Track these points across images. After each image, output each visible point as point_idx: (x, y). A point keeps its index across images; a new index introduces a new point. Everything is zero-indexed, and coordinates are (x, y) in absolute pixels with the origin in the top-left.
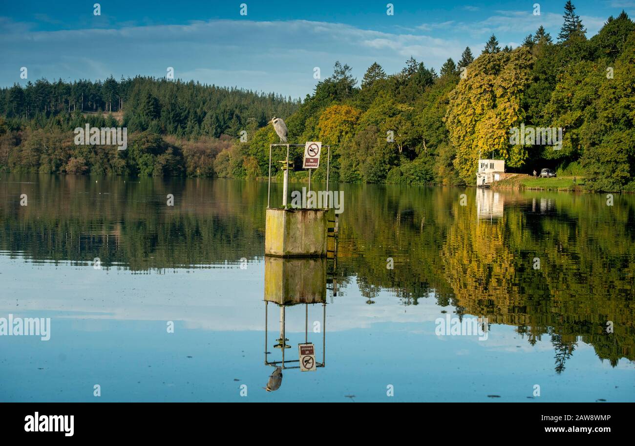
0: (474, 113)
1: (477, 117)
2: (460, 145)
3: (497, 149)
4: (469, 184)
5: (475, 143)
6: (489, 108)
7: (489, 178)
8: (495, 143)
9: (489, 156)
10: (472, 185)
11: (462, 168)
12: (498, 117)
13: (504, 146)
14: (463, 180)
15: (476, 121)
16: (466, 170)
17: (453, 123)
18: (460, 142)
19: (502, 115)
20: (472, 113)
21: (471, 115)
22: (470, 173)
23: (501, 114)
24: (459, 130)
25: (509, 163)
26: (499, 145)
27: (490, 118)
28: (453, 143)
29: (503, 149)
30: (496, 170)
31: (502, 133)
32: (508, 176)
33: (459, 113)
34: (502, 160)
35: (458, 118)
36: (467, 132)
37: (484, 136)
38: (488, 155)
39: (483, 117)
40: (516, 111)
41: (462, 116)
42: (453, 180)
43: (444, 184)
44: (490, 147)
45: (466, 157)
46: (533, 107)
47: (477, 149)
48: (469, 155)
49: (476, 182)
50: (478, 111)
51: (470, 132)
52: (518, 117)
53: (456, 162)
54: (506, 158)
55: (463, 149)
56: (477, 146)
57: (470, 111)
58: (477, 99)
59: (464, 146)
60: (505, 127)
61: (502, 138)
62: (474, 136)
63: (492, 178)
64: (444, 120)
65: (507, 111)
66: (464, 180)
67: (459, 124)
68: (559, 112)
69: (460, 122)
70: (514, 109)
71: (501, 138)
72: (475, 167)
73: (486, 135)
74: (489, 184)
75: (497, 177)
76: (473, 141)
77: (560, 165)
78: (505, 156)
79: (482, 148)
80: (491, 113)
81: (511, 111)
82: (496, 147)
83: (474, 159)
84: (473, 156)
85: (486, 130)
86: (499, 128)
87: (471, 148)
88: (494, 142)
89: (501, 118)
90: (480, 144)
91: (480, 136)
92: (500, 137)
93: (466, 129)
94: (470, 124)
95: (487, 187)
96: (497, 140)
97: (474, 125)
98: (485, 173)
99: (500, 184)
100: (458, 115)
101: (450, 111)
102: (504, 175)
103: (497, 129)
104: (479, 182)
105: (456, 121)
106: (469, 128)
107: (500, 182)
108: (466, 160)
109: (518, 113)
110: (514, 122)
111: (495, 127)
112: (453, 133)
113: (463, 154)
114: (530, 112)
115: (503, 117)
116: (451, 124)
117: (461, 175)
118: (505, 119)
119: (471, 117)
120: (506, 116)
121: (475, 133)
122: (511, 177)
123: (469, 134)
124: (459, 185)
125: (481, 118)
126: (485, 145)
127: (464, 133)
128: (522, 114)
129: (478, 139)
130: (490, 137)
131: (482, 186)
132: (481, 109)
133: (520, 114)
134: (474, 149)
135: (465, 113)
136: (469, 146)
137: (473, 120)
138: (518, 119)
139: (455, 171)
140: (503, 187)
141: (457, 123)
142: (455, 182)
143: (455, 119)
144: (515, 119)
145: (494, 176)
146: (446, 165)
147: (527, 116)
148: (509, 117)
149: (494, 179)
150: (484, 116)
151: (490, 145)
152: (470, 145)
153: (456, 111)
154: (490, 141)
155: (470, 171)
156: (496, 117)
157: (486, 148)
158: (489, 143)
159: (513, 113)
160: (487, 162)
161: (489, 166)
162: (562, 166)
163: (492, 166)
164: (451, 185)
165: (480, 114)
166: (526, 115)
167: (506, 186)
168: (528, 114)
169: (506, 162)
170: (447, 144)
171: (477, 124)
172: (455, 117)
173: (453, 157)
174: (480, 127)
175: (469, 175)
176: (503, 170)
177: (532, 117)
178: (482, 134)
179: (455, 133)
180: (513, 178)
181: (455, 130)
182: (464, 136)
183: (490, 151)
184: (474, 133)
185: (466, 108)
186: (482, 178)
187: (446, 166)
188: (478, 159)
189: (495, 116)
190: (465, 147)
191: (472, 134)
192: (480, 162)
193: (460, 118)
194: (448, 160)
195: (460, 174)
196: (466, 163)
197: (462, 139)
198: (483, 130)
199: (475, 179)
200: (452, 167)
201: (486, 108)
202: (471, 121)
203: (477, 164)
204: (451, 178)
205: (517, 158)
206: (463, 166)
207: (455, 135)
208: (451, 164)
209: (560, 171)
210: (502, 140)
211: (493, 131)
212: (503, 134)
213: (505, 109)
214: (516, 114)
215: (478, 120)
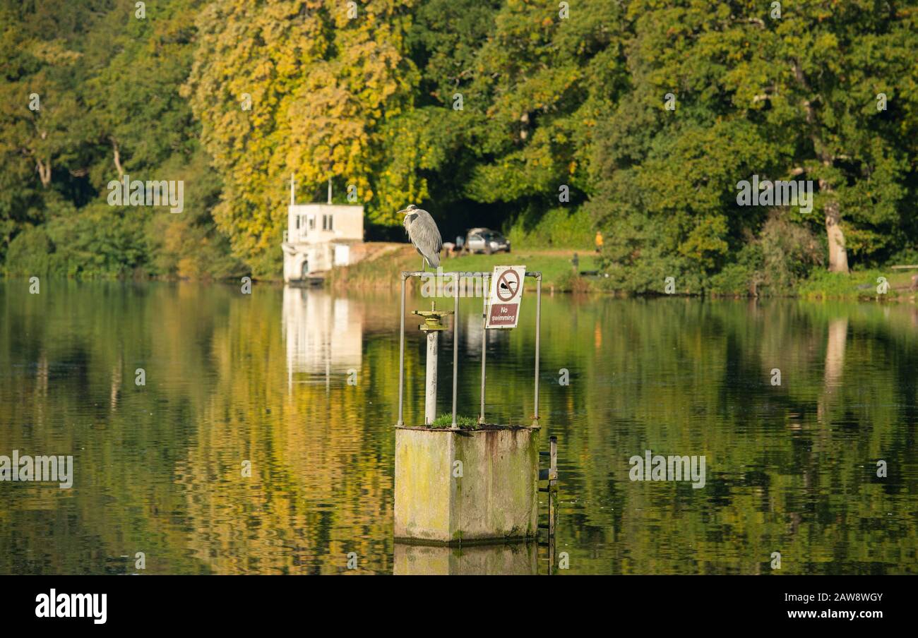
0: (274, 74)
1: (283, 84)
2: (233, 165)
3: (340, 175)
4: (260, 274)
5: (277, 158)
6: (315, 58)
7: (319, 257)
8: (335, 157)
9: (318, 194)
10: (269, 276)
11: (241, 231)
12: (343, 85)
13: (359, 166)
14: (240, 263)
15: (279, 95)
16: (253, 235)
17: (212, 100)
18: (235, 156)
19: (352, 79)
20: (267, 71)
21: (263, 78)
22: (262, 243)
23: (349, 75)
24: (231, 122)
25: (375, 214)
26: (346, 162)
27: (318, 87)
28: (213, 159)
29: (357, 174)
30: (338, 233)
31: (354, 131)
32: (372, 251)
33: (229, 72)
34: (355, 204)
35: (227, 86)
36: (252, 129)
37: (303, 139)
38: (314, 193)
39: (299, 86)
40: (394, 66)
41: (239, 81)
42: (211, 262)
43: (182, 274)
44: (321, 169)
45: (253, 199)
46: (441, 56)
47: (283, 175)
48: (261, 191)
49: (281, 272)
50: (286, 66)
51: (261, 126)
52: (398, 83)
53: (222, 212)
54: (367, 199)
55: (243, 175)
56: (282, 167)
57: (262, 68)
58: (283, 34)
59: (245, 166)
60: (363, 114)
61: (356, 143)
62: (274, 137)
63: (327, 257)
64: (184, 90)
65: (368, 66)
66: (247, 262)
67: (230, 103)
68: (514, 70)
69: (230, 97)
70: (387, 62)
71: (350, 144)
72: (277, 226)
73: (310, 135)
74: (320, 275)
75: (344, 256)
76: (272, 153)
77: (516, 217)
78: (364, 195)
79: (297, 172)
80: (322, 72)
81: (377, 67)
82: (339, 169)
83: (274, 204)
84: (273, 195)
85: (307, 122)
86: (344, 116)
87: (266, 172)
88: (332, 154)
89: (349, 85)
90: (292, 161)
91: (293, 138)
92: (350, 141)
93: (252, 118)
94: (261, 104)
95: (314, 284)
96: (340, 150)
97: (274, 109)
98: (306, 244)
99: (355, 276)
100: (226, 78)
101: (203, 66)
102: (364, 248)
103: (339, 118)
104: (292, 269)
105: (220, 94)
106: (260, 115)
107: (354, 270)
108: (252, 206)
109: (398, 72)
110: (389, 97)
111: (335, 112)
112: (213, 130)
113: (241, 188)
114: (432, 72)
115: (356, 85)
116: (205, 104)
117: (237, 250)
118: (362, 90)
119: (266, 83)
120: (364, 81)
121: (277, 129)
122: (381, 252)
123: (258, 134)
124: (231, 278)
125: (292, 88)
126: (306, 164)
127: (246, 131)
128: (410, 74)
129: (286, 146)
130: (322, 141)
131: (300, 280)
132: (292, 60)
133: (403, 75)
134: (275, 174)
135: (248, 73)
136: (260, 168)
137: (271, 92)
138: (398, 89)
139: (217, 240)
140: (362, 284)
141: (226, 101)
142: (220, 269)
143: (218, 88)
144: (390, 89)
145: (333, 252)
146: (190, 219)
147: (422, 82)
148: (372, 83)
149: (333, 260)
150: (301, 80)
151: (321, 163)
152: (262, 163)
153: (219, 66)
154: (322, 153)
155: (264, 236)
156: (338, 85)
157: (309, 171)
158: (317, 159)
159: (385, 74)
160: (314, 211)
161: (319, 223)
162: (521, 219)
163: (328, 223)
164: (204, 280)
165: (290, 77)
166: (419, 78)
167: (374, 279)
168: (426, 76)
169: (366, 211)
170: (188, 160)
171: (283, 104)
172: (217, 85)
173: (214, 198)
174: (290, 114)
175: (262, 251)
176: (359, 233)
177: (434, 85)
178: (297, 131)
179: (220, 130)
180: (388, 256)
181: (217, 122)
182: (246, 138)
183: (320, 179)
184: (273, 128)
185: (250, 58)
186: (299, 259)
187: (192, 225)
188: (286, 205)
189: (334, 81)
190: (250, 170)
191: (267, 134)
192: (294, 211)
193: (233, 86)
194: (196, 206)
195: (235, 247)
196: (251, 215)
197: (238, 145)
198: (299, 121)
199: (280, 259)
200: (208, 227)
201: (306, 58)
202: (266, 96)
203: (284, 217)
204: (204, 258)
205: (398, 199)
206: (243, 225)
207: (220, 135)
208: (206, 220)
209: (516, 234)
210: (355, 149)
211: (327, 125)
212: (359, 132)
213: (360, 62)
214: (392, 75)
215: (284, 94)
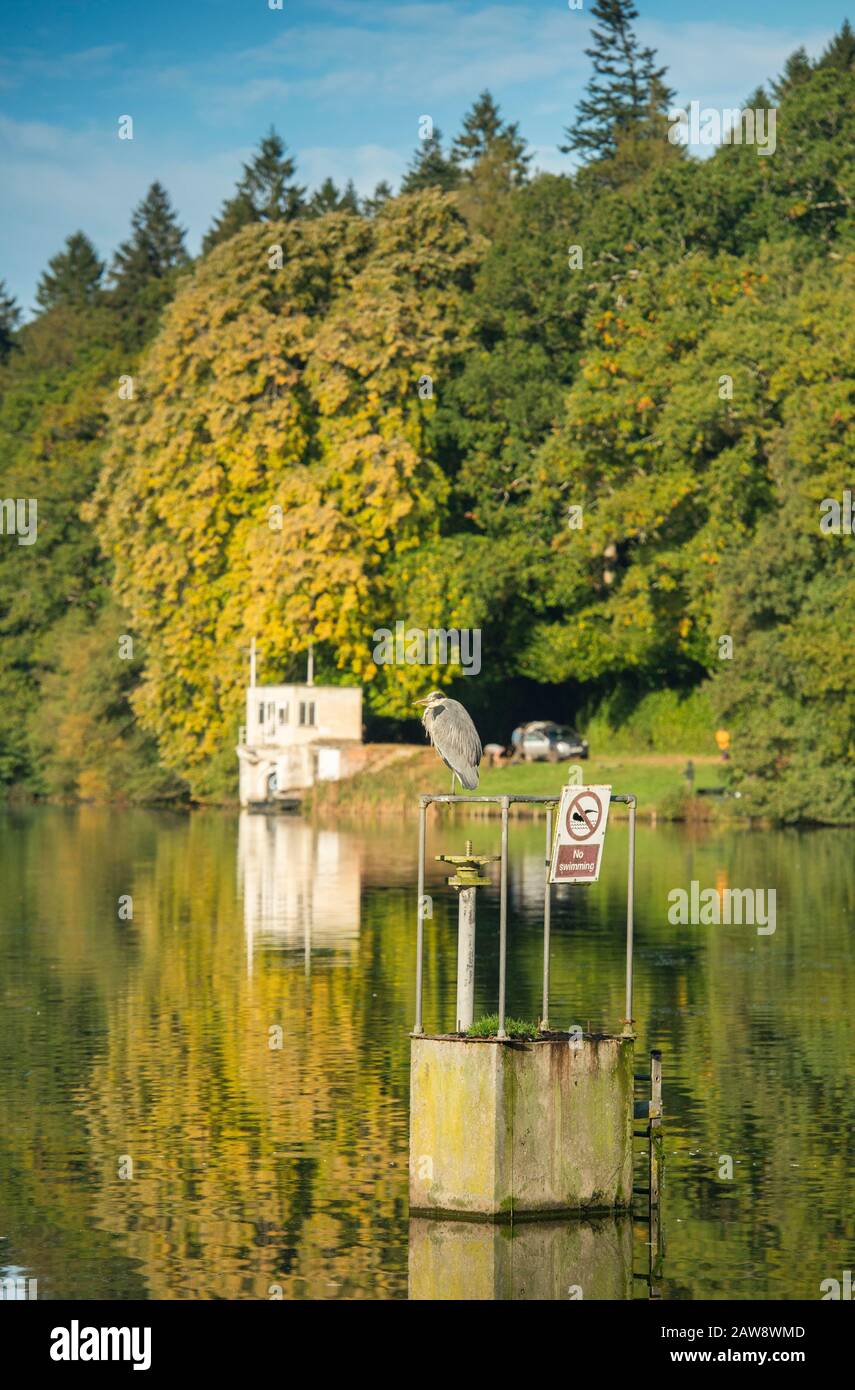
0: (224, 486)
1: (239, 501)
2: (163, 625)
3: (326, 641)
4: (204, 794)
5: (229, 615)
6: (288, 461)
7: (294, 767)
8: (319, 613)
9: (292, 670)
10: (218, 797)
11: (174, 727)
12: (331, 502)
13: (355, 626)
14: (172, 777)
15: (232, 519)
16: (192, 733)
17: (128, 526)
18: (165, 612)
19: (344, 493)
20: (215, 482)
21: (208, 492)
22: (207, 746)
23: (340, 486)
24: (159, 560)
25: (380, 700)
26: (335, 621)
27: (293, 505)
28: (131, 617)
29: (351, 638)
30: (323, 730)
31: (348, 572)
32: (375, 757)
33: (156, 482)
34: (350, 685)
35: (153, 505)
36: (191, 570)
37: (269, 585)
38: (285, 668)
39: (263, 503)
40: (408, 472)
41: (171, 496)
42: (128, 776)
43: (83, 794)
44: (296, 631)
45: (192, 677)
46: (480, 457)
47: (239, 642)
48: (205, 666)
49: (236, 789)
50: (243, 473)
51: (205, 566)
52: (415, 498)
53: (144, 698)
54: (368, 677)
55: (177, 641)
56: (237, 628)
57: (206, 476)
58: (238, 424)
59: (180, 628)
60: (360, 546)
61: (350, 591)
62: (223, 582)
63: (306, 767)
64: (88, 511)
65: (369, 474)
66: (184, 775)
67: (158, 531)
68: (594, 478)
69: (157, 521)
70: (399, 466)
71: (342, 592)
72: (230, 719)
73: (280, 579)
74: (296, 795)
75: (333, 766)
76: (221, 607)
77: (597, 704)
78: (363, 671)
79: (259, 635)
80: (300, 482)
81: (381, 474)
82: (324, 631)
83: (225, 686)
84: (222, 672)
85: (276, 559)
86: (333, 550)
87: (212, 636)
88: (313, 608)
89: (340, 502)
90: (253, 620)
91: (254, 584)
92: (341, 588)
93: (191, 554)
94: (205, 532)
95: (287, 808)
96: (326, 602)
97: (225, 540)
98: (274, 747)
99: (347, 796)
100: (151, 492)
101: (115, 475)
102: (363, 751)
103: (325, 552)
104: (252, 786)
105: (142, 517)
106: (203, 549)
107: (349, 786)
108: (190, 689)
109: (415, 481)
110: (401, 520)
111: (319, 544)
112: (131, 572)
113: (175, 662)
114: (467, 482)
115: (352, 502)
116: (119, 532)
117: (169, 757)
118: (361, 509)
119: (213, 500)
120: (363, 496)
121: (229, 570)
122: (390, 759)
123: (201, 577)
124: (159, 800)
125: (252, 507)
126: (274, 624)
127: (182, 573)
128: (433, 485)
129: (244, 596)
130: (298, 588)
131: (265, 803)
132: (252, 464)
133: (423, 487)
134: (226, 640)
135: (185, 484)
136: (203, 630)
137: (221, 514)
138: (415, 507)
139: (137, 741)
140: (360, 808)
141: (151, 528)
142: (142, 786)
143: (139, 508)
144: (402, 507)
145: (315, 760)
146: (96, 709)
147: (452, 497)
148: (375, 499)
149: (316, 772)
150: (266, 495)
151: (298, 622)
152: (206, 623)
153: (140, 473)
154: (298, 607)
155: (209, 735)
156: (322, 502)
157: (278, 634)
158: (291, 616)
159: (395, 485)
160: (287, 696)
161: (294, 715)
162: (605, 708)
163: (307, 715)
164: (118, 804)
165: (250, 490)
166: (448, 490)
167: (379, 801)
168: (458, 488)
169: (366, 695)
170: (92, 619)
171: (238, 531)
172: (138, 502)
173: (132, 676)
174: (250, 545)
175: (207, 758)
176: (354, 730)
177: (470, 502)
178: (260, 574)
179: (142, 572)
180: (400, 766)
181: (138, 560)
182: (181, 585)
183: (296, 647)
184: (223, 569)
185: (188, 462)
186: (264, 769)
187: (98, 718)
188: (243, 687)
189: (317, 496)
190: (187, 634)
191: (213, 577)
192: (255, 695)
193: (161, 505)
194: (105, 689)
195: (164, 753)
196: (190, 702)
197: (170, 595)
198: (263, 558)
199: (234, 771)
200: (124, 721)
201: (274, 461)
202: (212, 520)
203: (240, 706)
204: (117, 769)
205: (415, 678)
206: (177, 718)
207: (142, 580)
208: (120, 710)
209: (597, 731)
210: (349, 601)
211: (307, 563)
212: (355, 574)
213: (357, 467)
214: (406, 487)
215: (240, 517)
